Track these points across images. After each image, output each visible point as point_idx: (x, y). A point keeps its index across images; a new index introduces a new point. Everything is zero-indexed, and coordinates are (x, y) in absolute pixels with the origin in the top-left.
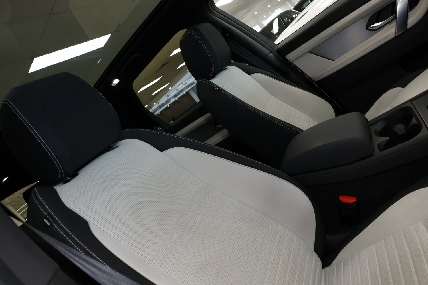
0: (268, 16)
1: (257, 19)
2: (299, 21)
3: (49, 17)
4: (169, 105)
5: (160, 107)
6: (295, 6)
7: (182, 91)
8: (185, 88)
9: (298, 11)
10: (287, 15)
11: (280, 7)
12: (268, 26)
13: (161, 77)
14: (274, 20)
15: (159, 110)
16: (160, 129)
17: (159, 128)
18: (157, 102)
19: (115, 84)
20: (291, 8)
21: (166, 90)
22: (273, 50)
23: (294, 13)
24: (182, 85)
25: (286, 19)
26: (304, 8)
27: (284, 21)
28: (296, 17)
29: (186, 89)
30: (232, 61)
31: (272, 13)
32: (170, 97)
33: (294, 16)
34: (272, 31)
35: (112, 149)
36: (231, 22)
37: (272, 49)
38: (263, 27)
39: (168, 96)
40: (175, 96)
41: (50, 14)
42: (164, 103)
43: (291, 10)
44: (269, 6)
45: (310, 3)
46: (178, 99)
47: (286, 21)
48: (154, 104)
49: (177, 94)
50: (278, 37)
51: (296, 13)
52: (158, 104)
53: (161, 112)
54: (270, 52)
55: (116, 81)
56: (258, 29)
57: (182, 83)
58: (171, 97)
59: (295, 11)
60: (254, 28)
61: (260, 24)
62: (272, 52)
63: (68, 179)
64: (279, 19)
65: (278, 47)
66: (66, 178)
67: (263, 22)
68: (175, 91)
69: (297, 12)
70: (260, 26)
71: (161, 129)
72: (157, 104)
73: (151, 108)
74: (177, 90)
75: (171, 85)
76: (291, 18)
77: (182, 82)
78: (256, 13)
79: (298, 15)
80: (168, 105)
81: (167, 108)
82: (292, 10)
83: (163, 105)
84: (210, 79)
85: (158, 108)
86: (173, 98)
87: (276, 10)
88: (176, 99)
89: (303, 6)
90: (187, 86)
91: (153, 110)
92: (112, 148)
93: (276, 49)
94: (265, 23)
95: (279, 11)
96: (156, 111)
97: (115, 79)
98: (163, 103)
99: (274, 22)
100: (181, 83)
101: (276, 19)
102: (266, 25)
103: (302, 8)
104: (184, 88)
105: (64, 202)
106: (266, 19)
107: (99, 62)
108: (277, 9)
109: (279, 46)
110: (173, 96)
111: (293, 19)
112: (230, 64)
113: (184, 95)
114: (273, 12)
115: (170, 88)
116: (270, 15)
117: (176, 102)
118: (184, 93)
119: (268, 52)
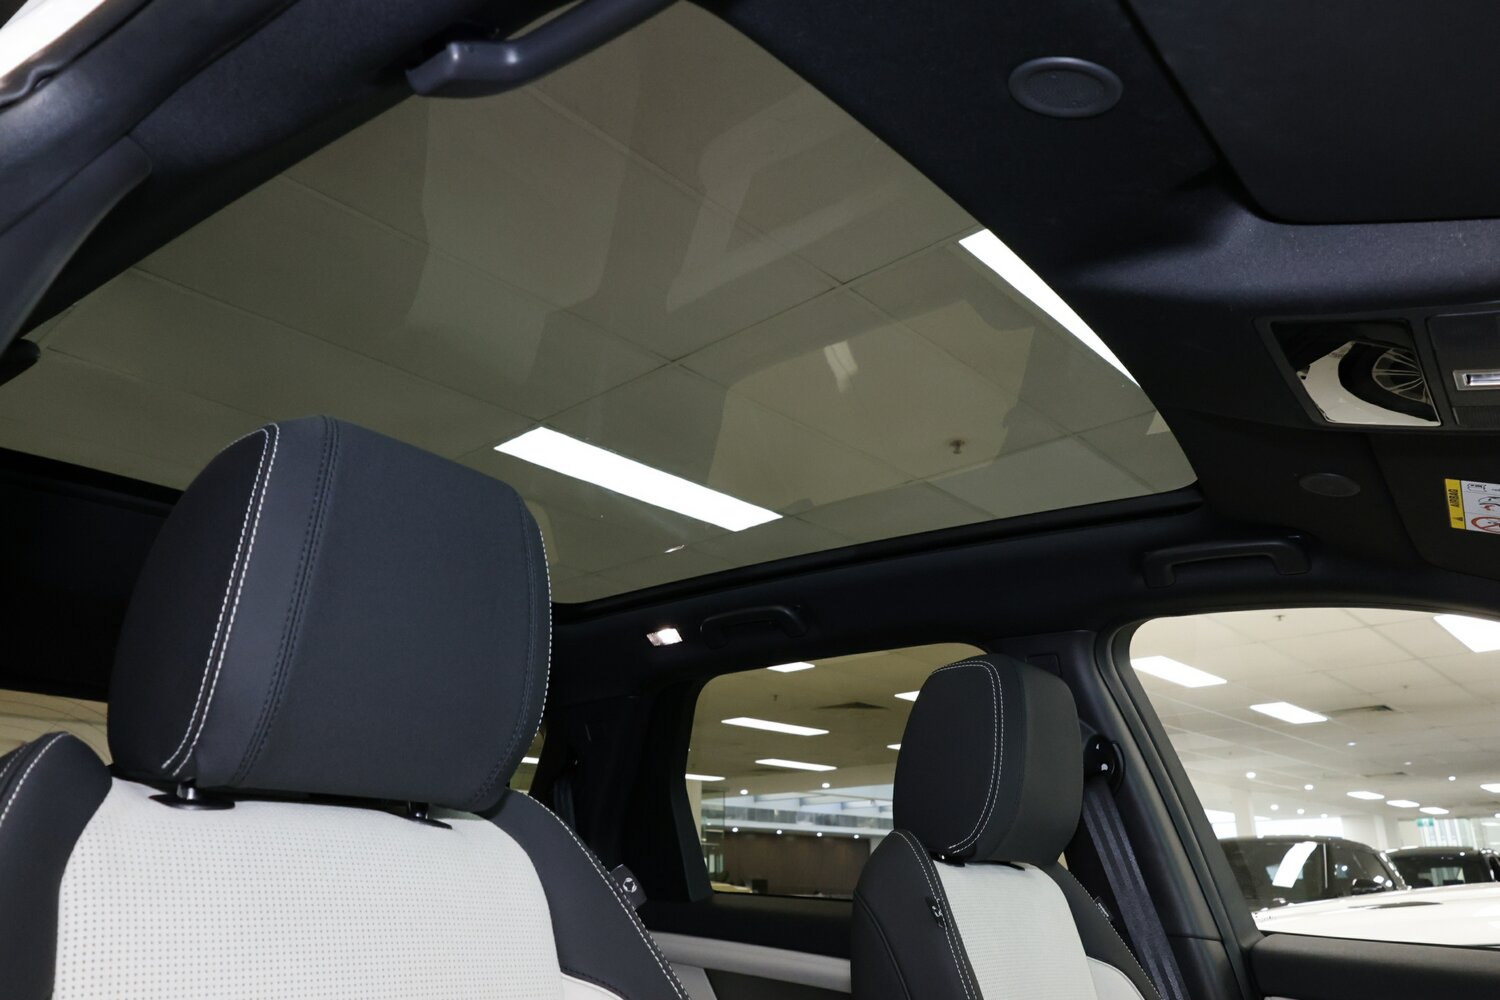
0: (1288, 812)
1: (1242, 796)
2: (1388, 909)
3: (665, 365)
4: (783, 831)
5: (753, 814)
6: (1400, 851)
7: (854, 821)
8: (872, 821)
9: (1401, 873)
10: (1355, 858)
11: (1344, 817)
12: (1269, 844)
13: (826, 732)
14: (1301, 840)
15: (744, 819)
16: (629, 885)
17: (629, 880)
18: (755, 792)
19: (658, 641)
20: (1384, 848)
21: (811, 781)
22: (1233, 938)
23: (1384, 873)
24: (868, 803)
25: (1345, 868)
26: (1428, 884)
27: (1331, 870)
28: (1383, 889)
29: (872, 827)
30: (1062, 860)
31: (1304, 816)
32: (805, 809)
33: (1379, 879)
34: (1270, 870)
35: (422, 820)
36: (1144, 739)
37: (1231, 932)
38: (1246, 834)
39: (802, 802)
40: (824, 820)
41: (673, 361)
42: (776, 813)
43: (1379, 853)
44: (1309, 787)
45: (1460, 882)
46: (826, 835)
47: (1340, 876)
48: (744, 792)
49: (833, 820)
50: (1278, 905)
51: (1389, 875)
52: (756, 800)
53: (743, 832)
54: (1215, 934)
55: (669, 636)
56: (1224, 826)
57: (873, 800)
58: (808, 814)
59: (1392, 866)
60: (1211, 815)
61: (1243, 820)
62: (1223, 941)
63: (186, 793)
64: (1319, 848)
65: (1258, 941)
66: (186, 786)
67: (1256, 818)
68: (831, 803)
69: (1397, 874)
70: (1237, 822)
71: (634, 888)
72: (751, 798)
73: (724, 797)
74: (843, 806)
75: (836, 780)
76: (1362, 878)
77: (877, 796)
78: (1251, 775)
79: (1394, 888)
80: (780, 828)
81: (770, 835)
82: (1383, 857)
83: (766, 815)
84: (940, 860)
85: (746, 812)
86: (811, 820)
87: (1324, 816)
88: (820, 830)
89: (1430, 872)
90: (879, 820)
91: (725, 807)
92: (424, 815)
93: (1245, 944)
94: (1265, 828)
95: (1335, 827)
96: (733, 817)
97: (672, 627)
98: (772, 811)
99: (1297, 846)
100: (871, 796)
101: (1307, 843)
102: (1260, 836)
103: (1423, 876)
104: (869, 819)
105: (71, 860)
106: (1274, 815)
107: (670, 551)
108: (1331, 813)
109: (1264, 944)
110: (816, 814)
111: (1366, 887)
112: (1048, 865)
113: (849, 839)
114: (1312, 812)
115: (826, 785)
116: (1294, 815)
117: (810, 837)
118: (857, 832)
119: (1210, 930)
